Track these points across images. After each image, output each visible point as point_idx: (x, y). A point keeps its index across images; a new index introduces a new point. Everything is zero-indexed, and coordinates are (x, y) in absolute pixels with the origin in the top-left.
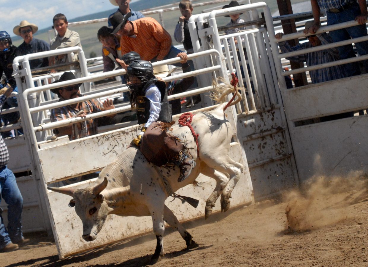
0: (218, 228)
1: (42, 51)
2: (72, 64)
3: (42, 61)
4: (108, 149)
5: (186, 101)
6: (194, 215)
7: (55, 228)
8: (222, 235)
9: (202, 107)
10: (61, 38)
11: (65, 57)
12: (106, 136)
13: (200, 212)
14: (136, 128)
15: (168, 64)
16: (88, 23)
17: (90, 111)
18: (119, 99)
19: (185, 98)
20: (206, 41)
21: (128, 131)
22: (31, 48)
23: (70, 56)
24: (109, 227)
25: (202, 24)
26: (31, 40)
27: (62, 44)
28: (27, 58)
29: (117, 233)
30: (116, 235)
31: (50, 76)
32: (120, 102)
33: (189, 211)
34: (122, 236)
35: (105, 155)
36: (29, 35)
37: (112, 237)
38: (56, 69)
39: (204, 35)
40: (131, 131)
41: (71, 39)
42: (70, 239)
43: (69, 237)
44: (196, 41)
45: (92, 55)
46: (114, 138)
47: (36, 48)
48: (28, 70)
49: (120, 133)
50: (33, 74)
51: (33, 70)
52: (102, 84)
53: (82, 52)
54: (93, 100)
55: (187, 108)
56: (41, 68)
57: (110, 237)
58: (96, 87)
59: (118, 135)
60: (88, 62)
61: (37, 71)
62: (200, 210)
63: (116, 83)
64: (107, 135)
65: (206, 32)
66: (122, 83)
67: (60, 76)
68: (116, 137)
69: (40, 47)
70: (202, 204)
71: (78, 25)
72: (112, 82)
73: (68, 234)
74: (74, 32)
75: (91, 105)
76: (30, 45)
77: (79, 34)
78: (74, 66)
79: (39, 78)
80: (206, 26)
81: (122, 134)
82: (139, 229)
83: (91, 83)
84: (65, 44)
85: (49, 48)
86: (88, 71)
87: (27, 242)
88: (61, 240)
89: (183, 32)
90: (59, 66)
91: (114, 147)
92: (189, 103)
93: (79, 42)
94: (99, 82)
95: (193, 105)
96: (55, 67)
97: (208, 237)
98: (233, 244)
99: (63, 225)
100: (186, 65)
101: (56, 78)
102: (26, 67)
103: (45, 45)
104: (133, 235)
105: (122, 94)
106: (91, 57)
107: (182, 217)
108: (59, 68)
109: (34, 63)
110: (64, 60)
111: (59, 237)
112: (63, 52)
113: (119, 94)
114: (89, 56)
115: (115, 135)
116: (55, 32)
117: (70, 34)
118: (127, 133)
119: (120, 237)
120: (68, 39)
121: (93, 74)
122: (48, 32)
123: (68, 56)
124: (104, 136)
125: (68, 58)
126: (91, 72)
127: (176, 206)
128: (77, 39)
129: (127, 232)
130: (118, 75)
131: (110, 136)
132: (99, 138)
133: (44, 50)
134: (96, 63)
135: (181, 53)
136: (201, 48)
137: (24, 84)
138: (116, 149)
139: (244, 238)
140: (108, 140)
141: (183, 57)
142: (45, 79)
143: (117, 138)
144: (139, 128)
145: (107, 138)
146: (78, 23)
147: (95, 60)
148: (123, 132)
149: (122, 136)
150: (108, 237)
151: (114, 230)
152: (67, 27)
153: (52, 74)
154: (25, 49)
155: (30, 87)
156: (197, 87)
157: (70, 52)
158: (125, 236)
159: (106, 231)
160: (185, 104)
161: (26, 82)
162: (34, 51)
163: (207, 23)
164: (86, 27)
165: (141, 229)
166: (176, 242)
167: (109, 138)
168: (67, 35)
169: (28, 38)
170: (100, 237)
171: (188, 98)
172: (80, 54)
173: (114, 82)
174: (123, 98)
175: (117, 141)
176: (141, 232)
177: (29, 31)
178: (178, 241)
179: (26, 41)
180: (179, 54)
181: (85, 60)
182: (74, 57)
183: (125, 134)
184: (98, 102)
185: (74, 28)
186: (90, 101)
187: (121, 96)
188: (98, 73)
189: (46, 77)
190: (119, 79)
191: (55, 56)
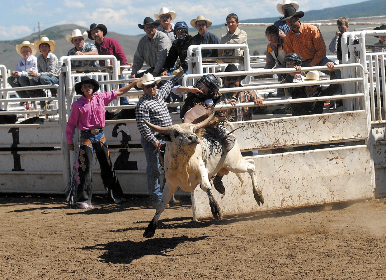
0: (341, 215)
1: (212, 43)
2: (237, 58)
3: (211, 52)
4: (251, 135)
5: (330, 104)
6: (319, 201)
7: (193, 194)
8: (343, 222)
9: (343, 111)
10: (231, 35)
11: (232, 51)
12: (250, 123)
13: (324, 199)
14: (279, 121)
15: (318, 70)
16: (256, 26)
17: (247, 100)
18: (273, 93)
19: (329, 101)
20: (355, 56)
21: (271, 122)
22: (203, 39)
23: (237, 51)
24: (241, 200)
25: (353, 41)
26: (204, 33)
27: (232, 40)
28: (200, 47)
29: (247, 207)
30: (246, 208)
31: (218, 66)
32: (274, 96)
33: (315, 197)
34: (252, 210)
35: (247, 139)
36: (203, 28)
37: (242, 209)
38: (223, 60)
39: (353, 50)
40: (274, 123)
41: (239, 37)
42: (205, 205)
43: (205, 204)
44: (346, 54)
45: (255, 53)
46: (257, 126)
47: (208, 41)
48: (200, 58)
49: (264, 123)
50: (203, 62)
51: (203, 58)
52: (260, 79)
53: (248, 49)
54: (251, 91)
55: (330, 109)
56: (211, 58)
57: (241, 209)
58: (255, 81)
59: (262, 124)
60: (251, 58)
61: (207, 60)
62: (324, 198)
63: (272, 79)
64: (252, 123)
65: (355, 48)
66: (277, 80)
67: (226, 67)
68: (259, 125)
69: (212, 40)
70: (327, 193)
71: (248, 25)
72: (269, 79)
73: (204, 201)
74: (243, 31)
75: (249, 95)
76: (203, 37)
77: (247, 34)
78: (239, 60)
79: (208, 66)
80: (356, 42)
81: (265, 124)
82: (267, 206)
83: (251, 77)
84: (234, 40)
85: (219, 42)
86: (250, 66)
87: (178, 203)
88: (197, 205)
89: (337, 44)
90: (227, 59)
91: (257, 134)
92: (332, 105)
93: (246, 40)
94: (258, 77)
95: (335, 108)
96: (223, 59)
97: (331, 222)
98: (351, 231)
99: (201, 193)
100: (334, 73)
101: (222, 68)
102: (198, 55)
103: (216, 39)
104: (261, 210)
105: (276, 90)
106: (254, 55)
107: (307, 202)
108: (226, 60)
109: (205, 53)
110: (230, 54)
111: (196, 203)
112: (232, 47)
113: (274, 90)
114: (253, 53)
115: (259, 124)
116: (227, 28)
117: (239, 33)
118: (270, 124)
119: (250, 210)
120: (237, 36)
121: (254, 69)
122: (221, 28)
123: (236, 51)
124: (249, 123)
125: (235, 52)
126: (252, 68)
127: (304, 191)
128: (245, 38)
129: (257, 207)
130: (275, 73)
131: (254, 124)
132: (244, 124)
133: (214, 43)
134: (258, 60)
135: (329, 62)
136: (349, 60)
137: (194, 69)
138: (258, 135)
139: (361, 228)
140: (252, 127)
141: (330, 66)
142: (213, 67)
143: (261, 127)
144: (281, 121)
145: (252, 125)
146: (248, 24)
147: (258, 57)
148: (267, 123)
149: (265, 126)
150: (239, 208)
151: (245, 204)
152: (237, 26)
153: (219, 64)
154: (199, 39)
155: (199, 73)
156: (341, 93)
157: (238, 47)
158: (254, 210)
159: (238, 203)
160: (329, 107)
161: (196, 68)
162: (206, 43)
163: (357, 41)
164: (255, 29)
165: (269, 207)
166: (303, 222)
167: (253, 125)
168: (236, 33)
169: (202, 31)
170: (232, 208)
171: (332, 101)
172: (246, 51)
173: (271, 79)
174: (276, 93)
175: (260, 129)
176: (268, 209)
177: (203, 25)
178: (305, 222)
179: (200, 33)
180: (327, 63)
181: (249, 57)
182: (241, 52)
183: (268, 125)
184: (255, 94)
185: (243, 28)
186: (248, 91)
187: (275, 91)
188: (258, 69)
189: (214, 66)
190: (276, 77)
191: (224, 49)
